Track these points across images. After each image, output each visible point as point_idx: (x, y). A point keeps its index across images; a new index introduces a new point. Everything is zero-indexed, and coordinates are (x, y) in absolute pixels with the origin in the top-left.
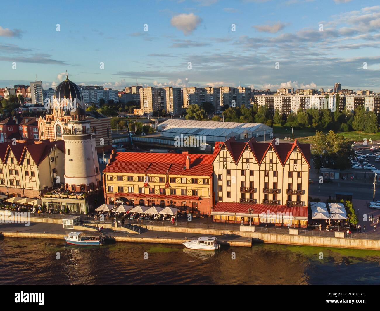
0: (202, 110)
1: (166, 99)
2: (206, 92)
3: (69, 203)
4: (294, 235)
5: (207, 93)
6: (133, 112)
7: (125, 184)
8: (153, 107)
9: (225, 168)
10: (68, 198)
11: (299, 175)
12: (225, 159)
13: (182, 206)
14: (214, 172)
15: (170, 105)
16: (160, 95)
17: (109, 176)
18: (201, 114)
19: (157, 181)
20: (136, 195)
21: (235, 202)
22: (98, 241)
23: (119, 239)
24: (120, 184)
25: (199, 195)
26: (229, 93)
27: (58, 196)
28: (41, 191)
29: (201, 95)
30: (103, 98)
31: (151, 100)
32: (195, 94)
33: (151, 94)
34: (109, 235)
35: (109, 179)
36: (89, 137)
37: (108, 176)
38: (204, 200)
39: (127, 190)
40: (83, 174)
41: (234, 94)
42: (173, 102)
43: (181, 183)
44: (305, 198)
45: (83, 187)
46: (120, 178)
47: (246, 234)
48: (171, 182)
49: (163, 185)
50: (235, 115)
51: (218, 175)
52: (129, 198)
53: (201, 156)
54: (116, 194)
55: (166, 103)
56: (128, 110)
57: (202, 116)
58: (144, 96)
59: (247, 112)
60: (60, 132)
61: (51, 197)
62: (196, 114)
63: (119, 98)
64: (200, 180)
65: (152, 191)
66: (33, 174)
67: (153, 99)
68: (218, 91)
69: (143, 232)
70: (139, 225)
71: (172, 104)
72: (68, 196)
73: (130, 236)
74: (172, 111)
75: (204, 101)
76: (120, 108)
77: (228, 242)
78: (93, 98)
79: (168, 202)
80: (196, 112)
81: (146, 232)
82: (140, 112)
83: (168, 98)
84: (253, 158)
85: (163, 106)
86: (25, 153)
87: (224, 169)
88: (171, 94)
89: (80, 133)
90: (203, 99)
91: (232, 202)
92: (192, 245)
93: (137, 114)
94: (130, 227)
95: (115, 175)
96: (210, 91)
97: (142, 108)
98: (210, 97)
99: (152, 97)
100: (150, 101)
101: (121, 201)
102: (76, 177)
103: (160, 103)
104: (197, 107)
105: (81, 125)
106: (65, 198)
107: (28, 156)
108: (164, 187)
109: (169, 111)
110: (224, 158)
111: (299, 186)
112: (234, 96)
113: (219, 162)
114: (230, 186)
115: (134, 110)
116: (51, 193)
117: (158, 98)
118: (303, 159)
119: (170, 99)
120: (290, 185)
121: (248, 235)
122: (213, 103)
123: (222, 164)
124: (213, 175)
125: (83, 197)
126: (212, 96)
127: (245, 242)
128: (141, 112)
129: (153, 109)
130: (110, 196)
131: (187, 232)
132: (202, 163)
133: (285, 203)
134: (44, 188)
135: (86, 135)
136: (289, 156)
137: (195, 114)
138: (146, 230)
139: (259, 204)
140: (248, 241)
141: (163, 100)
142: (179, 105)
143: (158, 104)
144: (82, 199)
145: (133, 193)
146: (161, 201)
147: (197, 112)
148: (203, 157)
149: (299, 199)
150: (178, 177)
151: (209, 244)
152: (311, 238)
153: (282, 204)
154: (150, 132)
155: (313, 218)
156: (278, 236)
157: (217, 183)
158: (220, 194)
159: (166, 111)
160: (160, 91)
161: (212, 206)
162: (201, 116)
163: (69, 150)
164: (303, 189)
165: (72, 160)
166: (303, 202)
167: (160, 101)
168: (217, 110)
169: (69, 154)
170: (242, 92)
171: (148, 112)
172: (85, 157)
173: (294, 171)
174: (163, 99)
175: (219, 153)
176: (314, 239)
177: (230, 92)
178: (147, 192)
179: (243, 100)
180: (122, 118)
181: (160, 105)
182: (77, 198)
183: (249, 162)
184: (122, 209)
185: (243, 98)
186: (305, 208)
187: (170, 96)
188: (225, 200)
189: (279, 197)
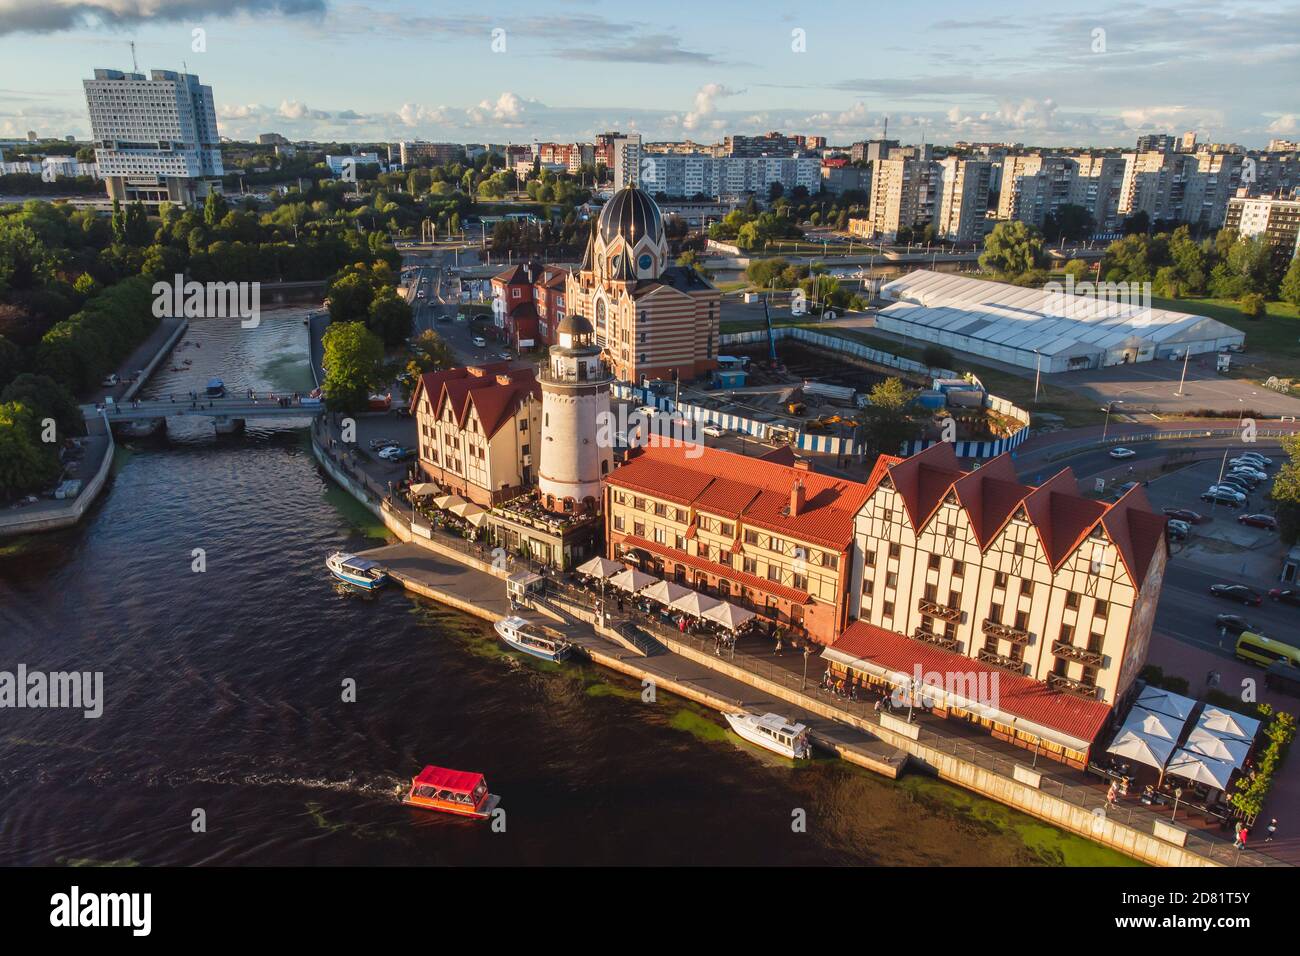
0: (1032, 241)
1: (941, 195)
2: (1077, 172)
3: (533, 539)
4: (1025, 785)
5: (1080, 175)
6: (845, 227)
7: (648, 518)
8: (900, 217)
9: (885, 538)
10: (531, 526)
11: (1101, 609)
12: (888, 515)
13: (767, 607)
14: (854, 540)
15: (952, 213)
16: (927, 181)
17: (618, 493)
18: (1027, 253)
19: (715, 531)
20: (667, 552)
21: (904, 633)
22: (553, 653)
23: (599, 657)
24: (641, 517)
25: (810, 592)
26: (1161, 172)
27: (515, 517)
28: (494, 493)
29: (1058, 180)
30: (780, 181)
31: (899, 197)
32: (1040, 177)
33: (900, 179)
34: (581, 642)
35: (618, 500)
36: (591, 391)
37: (615, 492)
38: (820, 607)
39: (653, 534)
40: (571, 475)
41: (1178, 176)
42: (959, 204)
43: (771, 548)
44: (1108, 681)
45: (568, 503)
46: (639, 505)
47: (893, 738)
48: (746, 541)
49: (728, 543)
50: (1144, 262)
51: (864, 551)
52: (654, 555)
53: (838, 484)
54: (629, 540)
55: (940, 206)
56: (833, 220)
57: (1032, 258)
58: (881, 183)
59: (1189, 255)
60: (603, 318)
61: (504, 517)
62: (1013, 252)
63: (823, 180)
64: (817, 553)
65: (704, 551)
66: (481, 452)
67: (903, 194)
68: (1119, 169)
69: (656, 652)
70: (652, 633)
71: (957, 210)
72: (533, 522)
73: (622, 659)
74: (954, 229)
75: (1063, 201)
76: (816, 215)
77: (836, 747)
78: (754, 179)
79: (736, 587)
80: (1012, 247)
81: (663, 654)
82: (864, 229)
83: (947, 191)
84: (967, 529)
85: (932, 214)
86: (470, 406)
87: (882, 539)
88: (960, 180)
89: (572, 378)
90: (1063, 194)
91: (895, 630)
92: (746, 729)
93: (857, 232)
94: (629, 631)
95: (630, 495)
96: (1091, 169)
97: (872, 217)
98: (1085, 187)
99: (903, 188)
100: (896, 200)
101: (636, 557)
102: (556, 478)
103: (923, 205)
104: (1019, 231)
105: (575, 359)
106: (528, 525)
107: (474, 413)
108: (728, 549)
109: (946, 229)
110: (886, 510)
111: (1095, 641)
112: (1175, 184)
113: (873, 518)
114: (895, 587)
115: (851, 221)
116: (506, 507)
117: (918, 192)
118: (1120, 566)
119: (953, 194)
120: (1066, 632)
121: (899, 743)
122: (1093, 208)
123: (878, 524)
124: (851, 549)
125: (560, 532)
126: (1093, 184)
127: (879, 761)
128: (867, 228)
129: (900, 223)
130: (616, 538)
131: (751, 683)
132: (834, 504)
133: (1043, 677)
134: (501, 488)
135: (584, 384)
136: (1075, 546)
137: (1007, 253)
138: (665, 650)
139: (968, 659)
140: (890, 762)
141: (933, 198)
142: (977, 213)
143: (917, 209)
144: (558, 535)
145: (664, 544)
146: (723, 581)
147: (1017, 247)
148: (843, 488)
149: (1088, 678)
150: (764, 535)
151: (782, 739)
152: (1075, 810)
153: (1034, 677)
154: (853, 308)
155: (1108, 751)
156: (980, 772)
157: (861, 571)
158: (865, 602)
159: (938, 230)
160: (929, 170)
161: (838, 628)
162: (1026, 257)
163: (547, 415)
164: (1106, 651)
165: (551, 439)
166: (1100, 691)
167: (923, 200)
168: (1104, 230)
169: (547, 425)
170: (1210, 168)
171: (886, 232)
172: (579, 437)
173: (1086, 594)
174: (935, 193)
175: (874, 493)
176: (1085, 818)
177: (1165, 169)
178: (693, 551)
179: (1208, 196)
180: (810, 245)
181: (923, 211)
182: (548, 532)
183: (954, 537)
184: (626, 581)
185: (1210, 190)
186: (1102, 707)
187: (954, 186)
188: (876, 619)
189: (1030, 654)
